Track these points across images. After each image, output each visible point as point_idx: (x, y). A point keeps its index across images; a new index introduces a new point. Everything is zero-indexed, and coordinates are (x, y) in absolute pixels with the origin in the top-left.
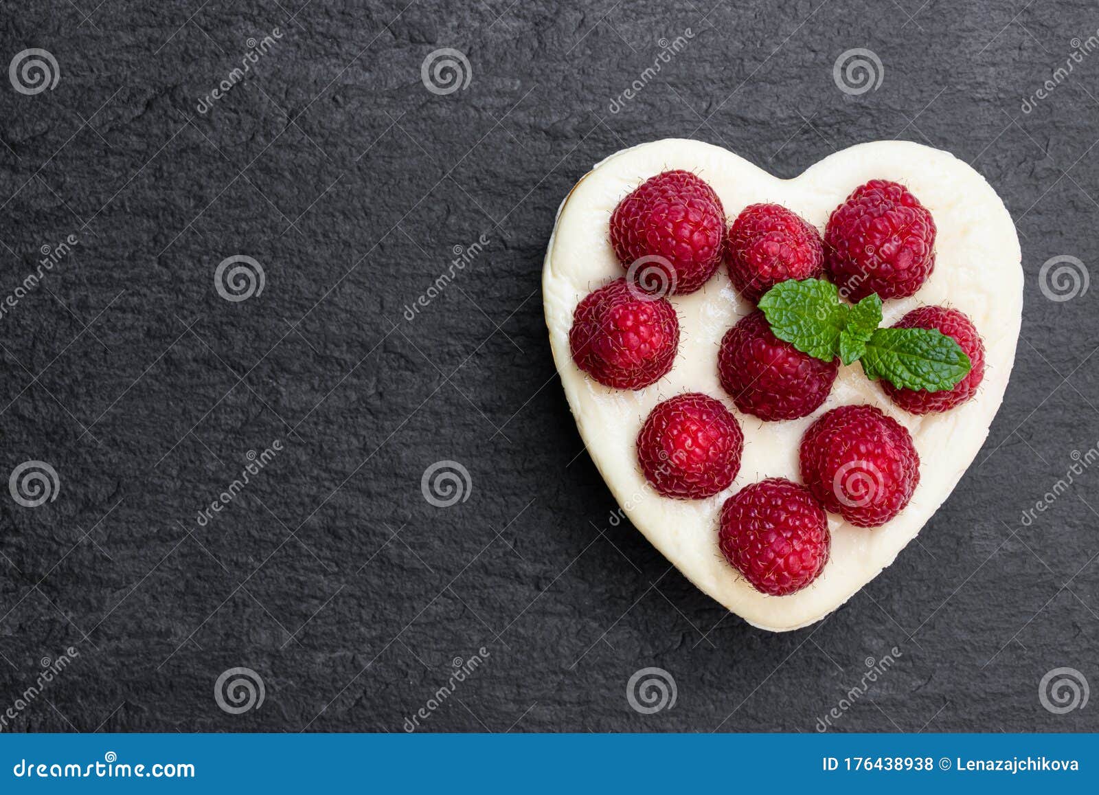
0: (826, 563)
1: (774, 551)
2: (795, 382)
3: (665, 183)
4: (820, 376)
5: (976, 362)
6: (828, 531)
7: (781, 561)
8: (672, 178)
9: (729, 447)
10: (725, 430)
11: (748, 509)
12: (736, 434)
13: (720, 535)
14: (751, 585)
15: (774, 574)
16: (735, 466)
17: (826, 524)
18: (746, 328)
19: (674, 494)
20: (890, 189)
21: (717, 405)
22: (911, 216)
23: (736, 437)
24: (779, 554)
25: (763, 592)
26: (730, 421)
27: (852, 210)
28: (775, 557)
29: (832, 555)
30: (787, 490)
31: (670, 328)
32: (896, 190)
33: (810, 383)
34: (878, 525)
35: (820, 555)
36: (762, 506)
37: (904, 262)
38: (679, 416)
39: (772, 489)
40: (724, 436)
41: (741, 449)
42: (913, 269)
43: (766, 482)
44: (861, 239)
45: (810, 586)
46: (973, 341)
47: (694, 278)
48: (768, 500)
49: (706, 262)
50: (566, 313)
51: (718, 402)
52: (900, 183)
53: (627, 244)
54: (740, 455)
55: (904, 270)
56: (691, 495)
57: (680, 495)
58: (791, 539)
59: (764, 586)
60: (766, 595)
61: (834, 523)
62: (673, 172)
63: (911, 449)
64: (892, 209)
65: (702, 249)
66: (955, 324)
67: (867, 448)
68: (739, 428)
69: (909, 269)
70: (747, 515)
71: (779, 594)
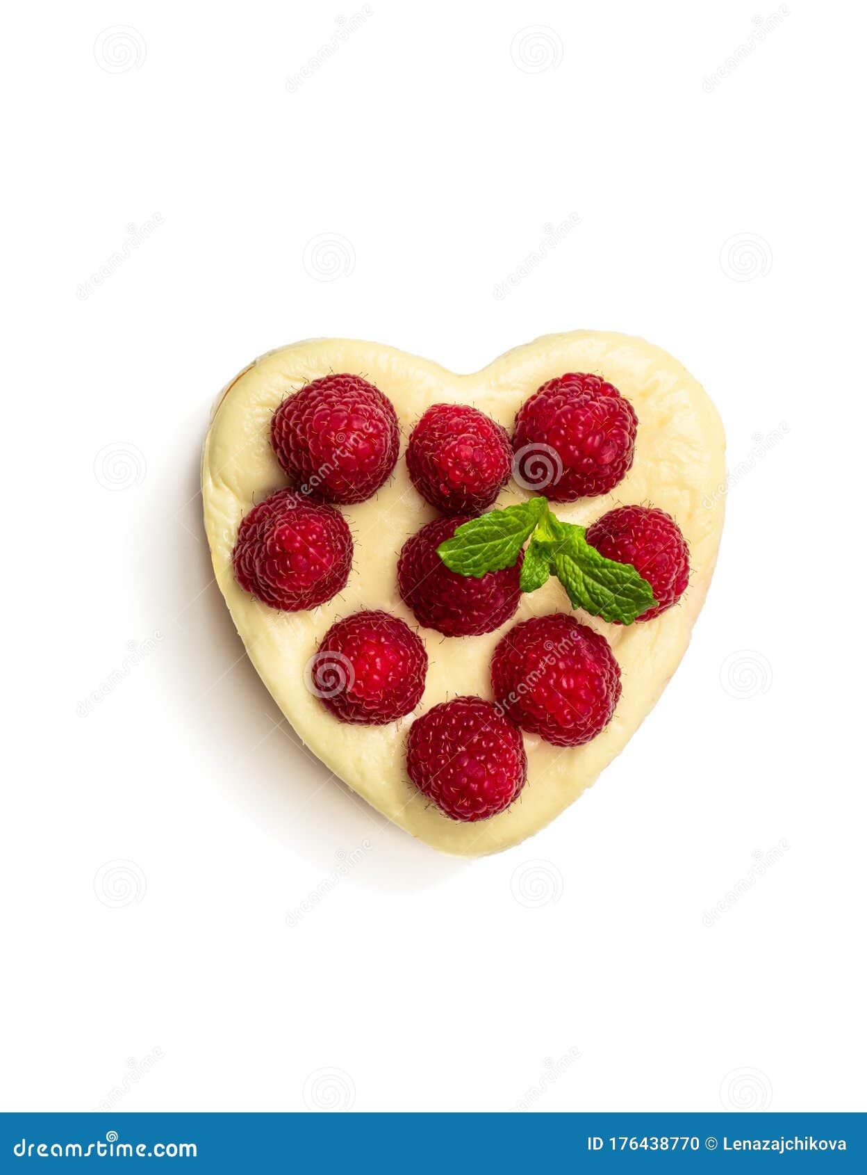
0: (522, 786)
1: (467, 776)
2: (479, 596)
3: (329, 388)
4: (506, 590)
5: (682, 569)
6: (524, 752)
7: (475, 786)
8: (338, 383)
9: (411, 670)
10: (405, 652)
11: (438, 731)
12: (417, 654)
13: (408, 759)
14: (443, 812)
15: (467, 800)
16: (420, 688)
17: (521, 744)
18: (427, 538)
19: (353, 721)
20: (587, 380)
21: (397, 624)
22: (614, 406)
23: (420, 658)
24: (472, 779)
25: (455, 819)
26: (412, 641)
27: (550, 401)
28: (468, 783)
29: (528, 778)
30: (479, 710)
31: (343, 545)
32: (594, 381)
33: (495, 597)
34: (580, 744)
35: (516, 778)
36: (453, 727)
37: (608, 457)
38: (354, 640)
39: (462, 708)
40: (405, 659)
41: (425, 670)
42: (616, 465)
43: (456, 701)
44: (562, 432)
45: (506, 811)
46: (679, 547)
47: (362, 488)
48: (459, 721)
49: (374, 471)
50: (230, 530)
51: (398, 620)
52: (597, 374)
53: (289, 451)
54: (424, 676)
55: (606, 465)
56: (372, 721)
57: (360, 721)
58: (485, 762)
59: (457, 813)
60: (458, 822)
61: (531, 743)
62: (338, 376)
63: (612, 661)
64: (593, 399)
65: (368, 458)
66: (658, 528)
67: (566, 664)
68: (422, 648)
69: (611, 464)
70: (437, 737)
71: (472, 820)
